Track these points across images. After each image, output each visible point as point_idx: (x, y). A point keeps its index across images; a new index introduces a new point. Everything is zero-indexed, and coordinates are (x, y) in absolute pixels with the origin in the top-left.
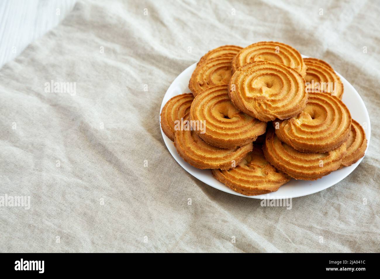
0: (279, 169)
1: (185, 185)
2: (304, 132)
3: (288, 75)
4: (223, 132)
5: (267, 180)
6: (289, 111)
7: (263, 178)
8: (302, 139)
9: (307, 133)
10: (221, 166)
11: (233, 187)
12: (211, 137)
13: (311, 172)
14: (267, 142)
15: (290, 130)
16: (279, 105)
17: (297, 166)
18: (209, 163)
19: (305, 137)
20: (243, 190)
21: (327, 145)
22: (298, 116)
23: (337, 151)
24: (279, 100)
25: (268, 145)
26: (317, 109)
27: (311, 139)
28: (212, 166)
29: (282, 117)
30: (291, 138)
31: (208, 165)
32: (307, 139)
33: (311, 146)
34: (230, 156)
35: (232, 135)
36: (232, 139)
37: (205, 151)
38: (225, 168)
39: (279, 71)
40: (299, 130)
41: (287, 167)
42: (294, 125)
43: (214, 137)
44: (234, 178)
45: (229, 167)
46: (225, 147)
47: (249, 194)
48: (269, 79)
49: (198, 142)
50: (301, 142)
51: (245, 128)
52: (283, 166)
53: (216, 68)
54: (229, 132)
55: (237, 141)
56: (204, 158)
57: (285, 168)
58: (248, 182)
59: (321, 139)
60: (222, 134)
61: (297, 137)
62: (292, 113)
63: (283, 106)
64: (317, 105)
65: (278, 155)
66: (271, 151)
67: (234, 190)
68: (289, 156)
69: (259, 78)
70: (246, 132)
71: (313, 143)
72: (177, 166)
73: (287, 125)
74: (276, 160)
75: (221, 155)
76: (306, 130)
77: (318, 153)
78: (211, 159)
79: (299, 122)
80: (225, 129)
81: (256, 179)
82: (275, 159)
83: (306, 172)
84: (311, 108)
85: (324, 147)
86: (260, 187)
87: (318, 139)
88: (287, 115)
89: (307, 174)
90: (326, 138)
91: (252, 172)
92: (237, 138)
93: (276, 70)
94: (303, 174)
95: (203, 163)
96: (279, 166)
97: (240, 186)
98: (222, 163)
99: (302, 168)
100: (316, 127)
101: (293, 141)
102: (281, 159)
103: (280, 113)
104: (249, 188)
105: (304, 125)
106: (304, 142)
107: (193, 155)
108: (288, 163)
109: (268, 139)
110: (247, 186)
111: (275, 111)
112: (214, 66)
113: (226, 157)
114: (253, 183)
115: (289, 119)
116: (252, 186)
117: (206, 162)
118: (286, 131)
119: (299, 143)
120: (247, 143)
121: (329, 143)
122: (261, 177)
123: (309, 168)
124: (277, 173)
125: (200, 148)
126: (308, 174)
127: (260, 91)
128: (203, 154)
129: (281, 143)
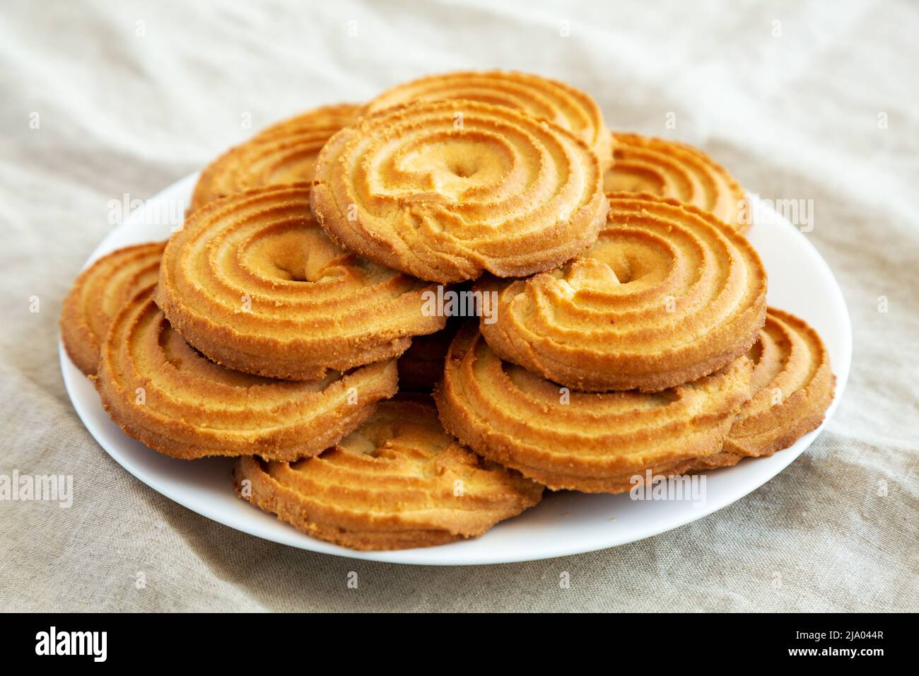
0: (489, 456)
1: (125, 528)
2: (583, 316)
3: (531, 137)
4: (277, 317)
5: (439, 492)
6: (527, 244)
7: (425, 485)
8: (576, 337)
9: (596, 319)
10: (264, 442)
11: (304, 520)
12: (228, 334)
13: (606, 458)
14: (449, 366)
15: (533, 311)
16: (494, 222)
17: (553, 439)
18: (220, 431)
19: (587, 330)
20: (342, 531)
21: (668, 356)
22: (566, 269)
23: (712, 388)
24: (492, 207)
25: (452, 375)
26: (641, 252)
27: (609, 338)
28: (228, 444)
29: (503, 266)
30: (533, 336)
31: (211, 438)
32: (596, 339)
33: (608, 360)
34: (301, 407)
35: (309, 326)
36: (308, 338)
37: (206, 391)
38: (279, 455)
39: (502, 128)
40: (565, 309)
41: (518, 442)
42: (549, 294)
43: (237, 332)
44: (310, 487)
45: (296, 451)
46: (281, 374)
47: (365, 544)
48: (464, 151)
49: (184, 366)
50: (569, 348)
51: (363, 305)
52: (500, 441)
53: (287, 153)
54: (300, 318)
55: (326, 349)
56: (199, 414)
57: (507, 445)
58: (363, 497)
59: (646, 338)
60: (271, 325)
61: (555, 332)
62: (540, 255)
63: (507, 227)
64: (641, 237)
65: (485, 405)
66: (462, 394)
67: (307, 533)
68: (529, 405)
69: (427, 149)
70: (363, 316)
71: (617, 352)
72: (104, 465)
73: (521, 297)
74: (476, 422)
75: (264, 403)
76: (591, 309)
77: (636, 393)
78: (223, 417)
79: (567, 289)
80: (284, 306)
81: (393, 488)
82: (472, 418)
83: (587, 457)
84: (618, 250)
85: (655, 367)
86: (411, 514)
87: (632, 339)
88: (520, 259)
89: (591, 465)
90: (667, 333)
91: (384, 466)
92: (329, 336)
93: (490, 125)
94: (577, 464)
95: (193, 432)
96: (487, 442)
97: (331, 513)
98: (265, 431)
99: (574, 442)
100: (632, 300)
101: (543, 349)
102: (497, 415)
103: (493, 249)
104: (365, 517)
105: (585, 296)
106: (581, 347)
107: (157, 409)
108: (523, 430)
109: (453, 357)
110: (357, 511)
111: (476, 241)
112: (283, 147)
113: (285, 410)
114: (381, 499)
115: (531, 276)
116: (376, 513)
117: (202, 428)
118: (517, 318)
119: (563, 352)
120: (367, 358)
121: (675, 350)
122: (415, 482)
123: (602, 444)
124: (479, 472)
125: (187, 383)
126: (597, 466)
127: (427, 181)
128: (193, 400)
129: (499, 364)
